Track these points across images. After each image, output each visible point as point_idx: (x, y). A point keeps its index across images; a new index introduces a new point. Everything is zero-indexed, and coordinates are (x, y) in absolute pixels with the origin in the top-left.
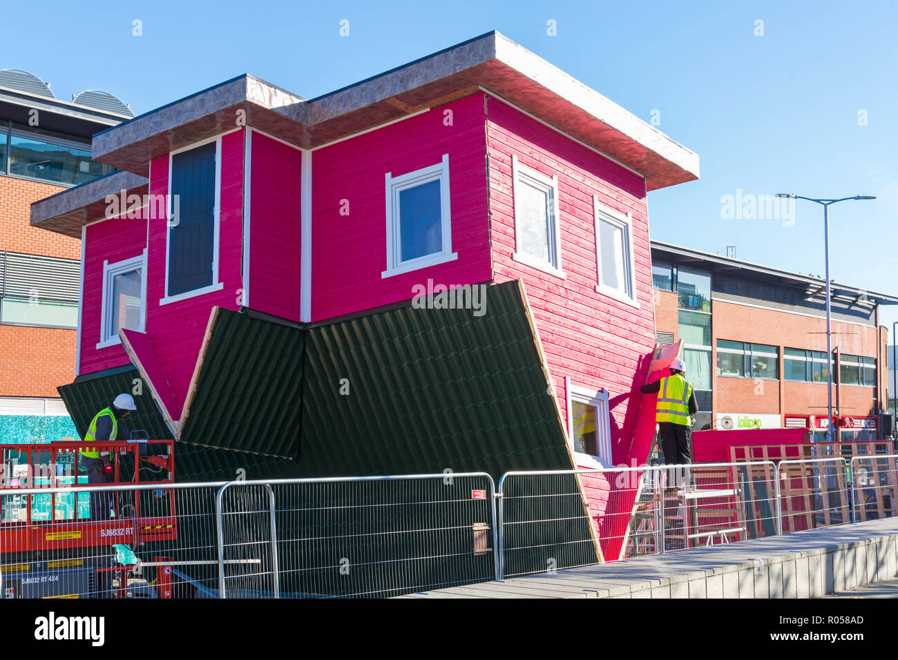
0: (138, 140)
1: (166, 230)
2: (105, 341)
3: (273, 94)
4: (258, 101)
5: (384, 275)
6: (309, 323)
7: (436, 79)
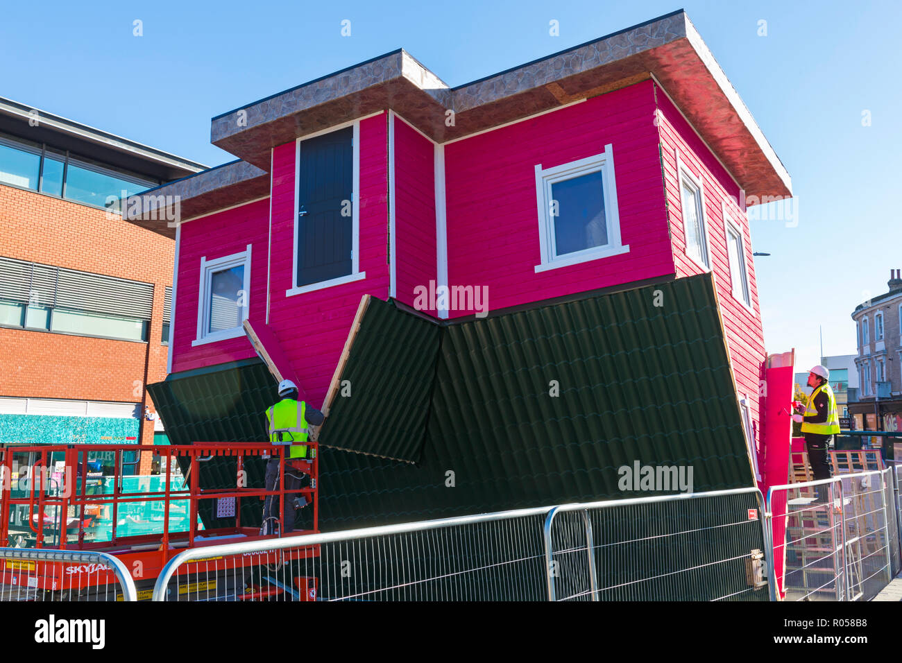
0: (269, 121)
1: (293, 218)
2: (202, 338)
3: (424, 75)
4: (412, 79)
5: (538, 269)
6: (446, 320)
7: (610, 62)
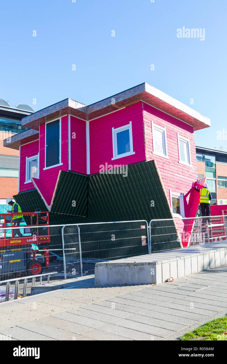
0: (36, 119)
1: (45, 147)
2: (27, 181)
3: (77, 104)
4: (72, 106)
5: (112, 159)
6: (89, 175)
7: (127, 98)
